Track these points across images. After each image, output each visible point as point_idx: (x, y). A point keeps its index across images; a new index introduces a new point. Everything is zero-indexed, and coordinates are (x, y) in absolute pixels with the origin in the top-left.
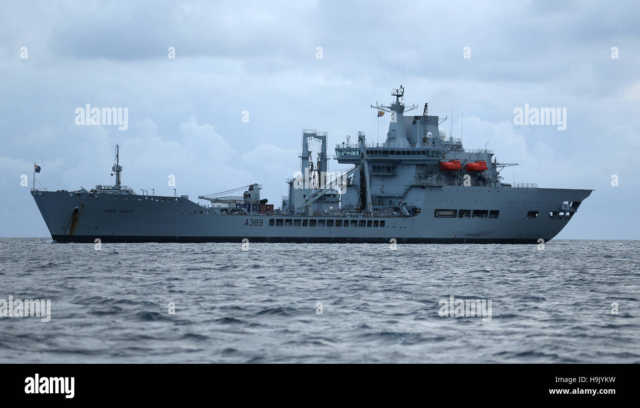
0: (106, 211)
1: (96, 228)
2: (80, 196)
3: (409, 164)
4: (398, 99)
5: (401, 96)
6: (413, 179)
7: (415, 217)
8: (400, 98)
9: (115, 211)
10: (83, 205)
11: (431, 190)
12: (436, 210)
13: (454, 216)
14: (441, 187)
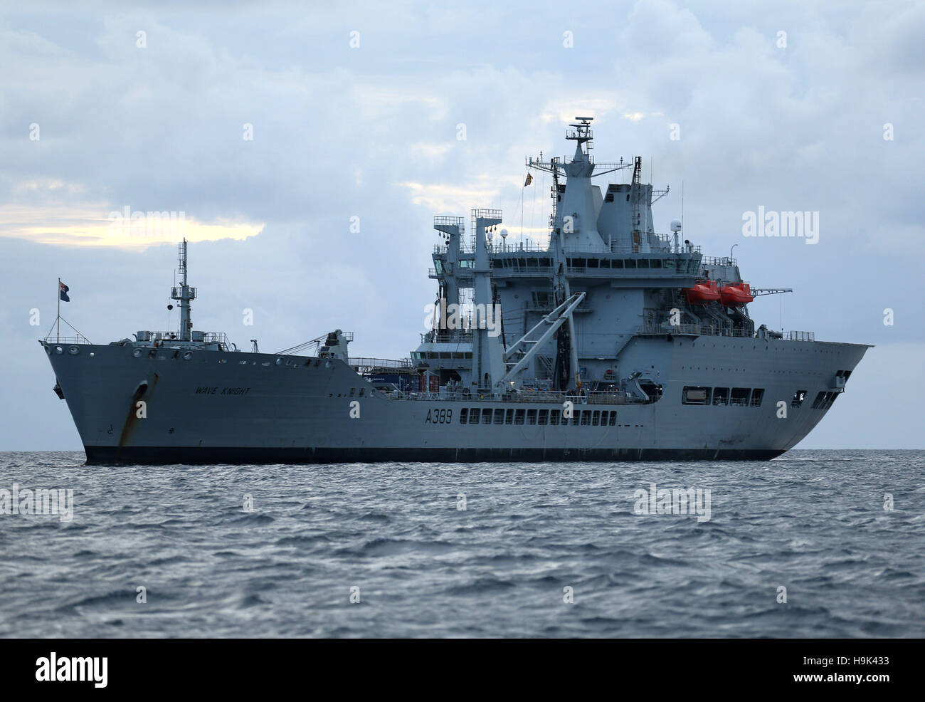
0: (199, 391)
1: (172, 431)
2: (154, 355)
3: (627, 287)
4: (579, 146)
5: (585, 139)
6: (640, 322)
7: (656, 403)
8: (584, 145)
9: (214, 391)
10: (157, 376)
11: (681, 344)
12: (686, 389)
13: (706, 401)
14: (694, 338)
